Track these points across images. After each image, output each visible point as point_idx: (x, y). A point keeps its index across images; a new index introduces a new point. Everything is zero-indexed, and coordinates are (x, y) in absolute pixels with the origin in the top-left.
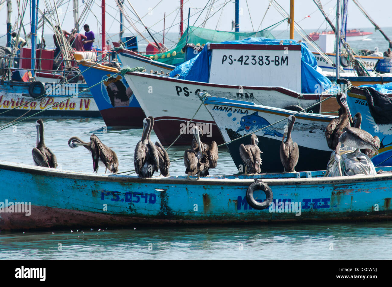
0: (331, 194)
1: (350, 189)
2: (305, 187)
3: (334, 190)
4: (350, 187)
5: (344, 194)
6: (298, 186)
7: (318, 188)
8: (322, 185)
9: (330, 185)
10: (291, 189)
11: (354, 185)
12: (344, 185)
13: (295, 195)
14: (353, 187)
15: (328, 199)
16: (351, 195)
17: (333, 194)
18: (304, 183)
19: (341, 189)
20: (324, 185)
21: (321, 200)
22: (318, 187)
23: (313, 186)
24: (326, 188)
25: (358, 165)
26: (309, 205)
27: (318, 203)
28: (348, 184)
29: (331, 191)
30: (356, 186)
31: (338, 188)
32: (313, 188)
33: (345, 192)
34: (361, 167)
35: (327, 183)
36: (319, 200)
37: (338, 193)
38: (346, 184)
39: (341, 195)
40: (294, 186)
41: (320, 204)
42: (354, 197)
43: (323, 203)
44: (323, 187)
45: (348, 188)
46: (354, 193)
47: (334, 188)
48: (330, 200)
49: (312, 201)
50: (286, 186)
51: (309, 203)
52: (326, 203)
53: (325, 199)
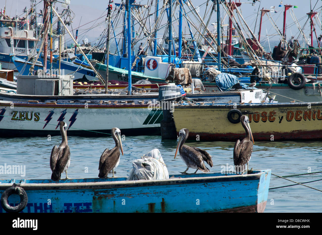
0: (92, 199)
1: (112, 194)
2: (65, 192)
3: (95, 195)
4: (111, 192)
5: (106, 199)
6: (58, 191)
7: (79, 193)
8: (82, 190)
9: (90, 190)
10: (51, 193)
11: (115, 190)
12: (105, 190)
13: (56, 199)
14: (115, 192)
15: (90, 204)
16: (113, 199)
17: (94, 198)
18: (62, 187)
19: (102, 194)
20: (84, 190)
21: (83, 204)
22: (78, 191)
23: (73, 190)
24: (86, 193)
25: (142, 171)
26: (70, 209)
27: (80, 207)
28: (109, 190)
29: (92, 196)
30: (117, 191)
31: (99, 193)
32: (73, 193)
33: (107, 197)
34: (145, 173)
35: (86, 188)
36: (80, 204)
37: (99, 198)
38: (107, 190)
39: (103, 199)
40: (53, 191)
41: (82, 208)
42: (116, 201)
43: (85, 208)
44: (84, 192)
45: (109, 193)
46: (116, 198)
47: (95, 193)
48: (92, 204)
49: (73, 205)
50: (46, 191)
51: (70, 207)
52: (88, 207)
53: (87, 203)
